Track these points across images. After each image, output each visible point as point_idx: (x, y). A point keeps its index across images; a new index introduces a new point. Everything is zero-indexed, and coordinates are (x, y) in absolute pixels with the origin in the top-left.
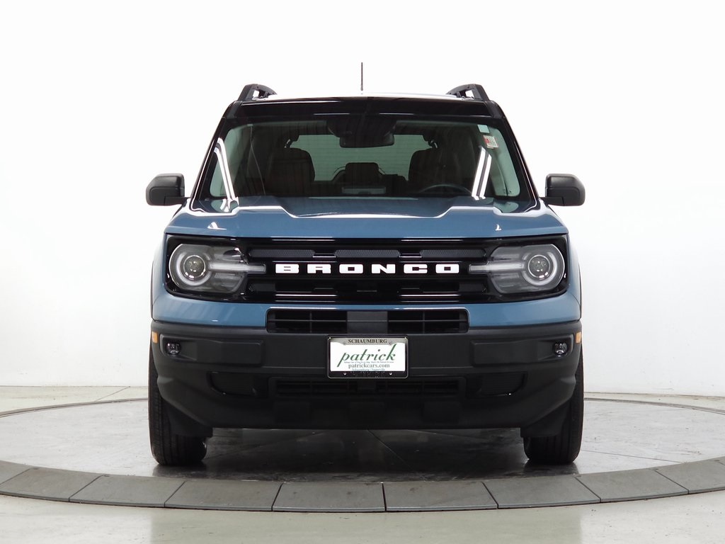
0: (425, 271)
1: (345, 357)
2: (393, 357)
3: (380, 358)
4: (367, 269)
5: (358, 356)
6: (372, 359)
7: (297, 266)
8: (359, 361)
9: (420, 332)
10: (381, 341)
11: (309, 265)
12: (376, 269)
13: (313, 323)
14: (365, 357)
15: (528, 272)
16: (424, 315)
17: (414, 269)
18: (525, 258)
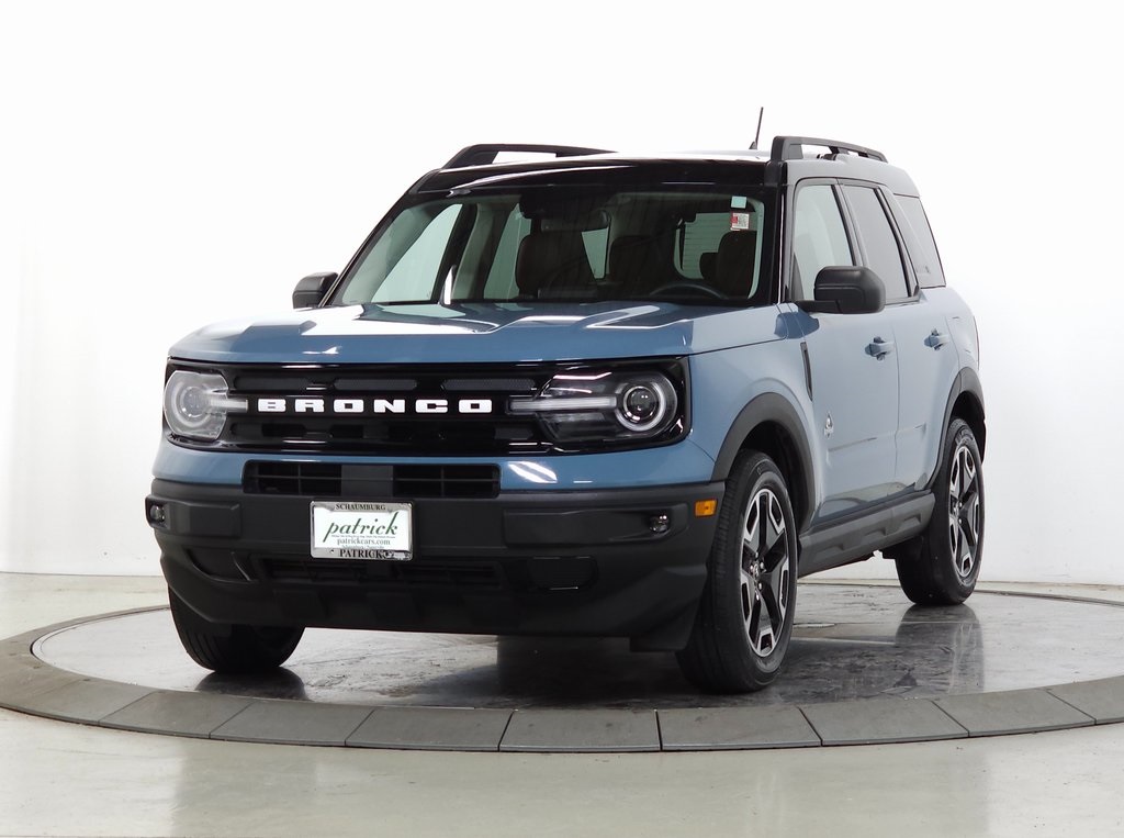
0: (445, 410)
1: (333, 529)
2: (395, 531)
3: (377, 531)
4: (369, 406)
5: (349, 527)
6: (367, 531)
7: (284, 402)
8: (351, 534)
9: (438, 495)
10: (378, 508)
11: (297, 401)
12: (380, 406)
13: (302, 480)
14: (359, 529)
15: (624, 414)
16: (442, 472)
17: (430, 406)
18: (618, 392)
